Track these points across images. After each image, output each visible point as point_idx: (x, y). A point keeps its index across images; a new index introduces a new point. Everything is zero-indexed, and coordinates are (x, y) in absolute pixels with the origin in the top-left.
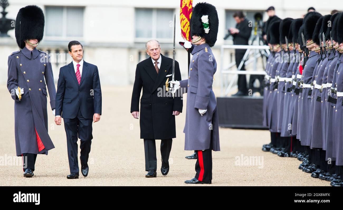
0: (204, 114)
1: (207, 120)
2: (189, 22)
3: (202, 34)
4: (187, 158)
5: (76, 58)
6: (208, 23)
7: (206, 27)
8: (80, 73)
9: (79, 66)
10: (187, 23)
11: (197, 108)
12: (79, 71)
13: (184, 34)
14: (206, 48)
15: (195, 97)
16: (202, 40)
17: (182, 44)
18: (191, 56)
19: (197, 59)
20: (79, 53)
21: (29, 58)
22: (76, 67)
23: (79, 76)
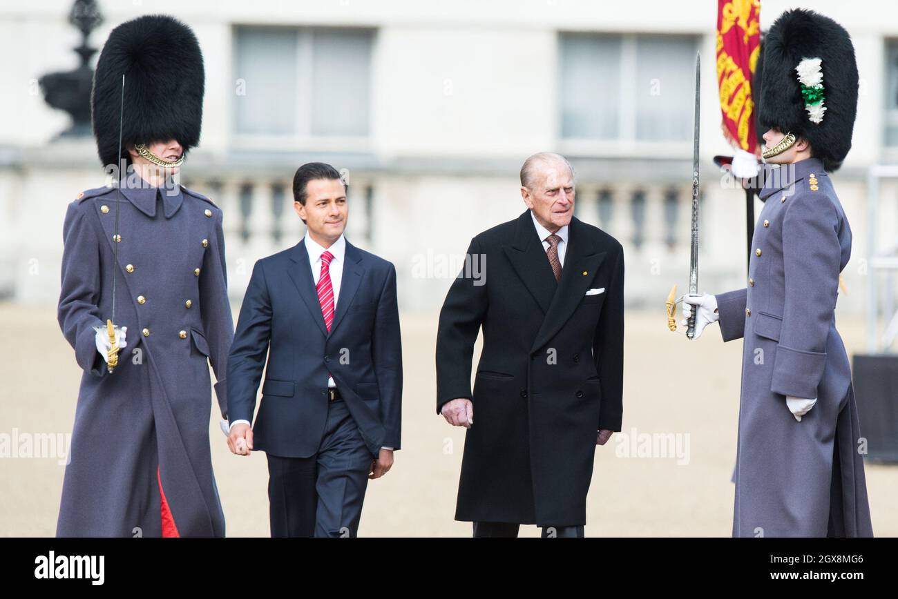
0: (807, 416)
1: (818, 435)
2: (747, 84)
3: (799, 127)
6: (821, 86)
7: (812, 101)
9: (330, 261)
10: (740, 86)
11: (783, 392)
12: (328, 277)
13: (730, 126)
14: (812, 176)
15: (775, 353)
16: (800, 148)
17: (723, 161)
18: (759, 205)
19: (781, 217)
20: (335, 212)
21: (150, 215)
22: (317, 261)
23: (328, 298)
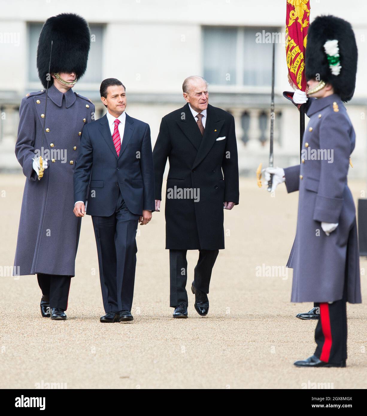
0: (333, 233)
1: (337, 243)
2: (302, 54)
3: (327, 77)
4: (299, 317)
5: (115, 108)
6: (338, 55)
7: (333, 64)
8: (119, 135)
9: (119, 124)
10: (298, 54)
11: (319, 219)
12: (118, 131)
13: (292, 77)
14: (335, 104)
15: (315, 199)
16: (328, 89)
17: (289, 95)
18: (307, 119)
19: (318, 126)
20: (121, 100)
21: (59, 106)
22: (113, 124)
23: (119, 140)
